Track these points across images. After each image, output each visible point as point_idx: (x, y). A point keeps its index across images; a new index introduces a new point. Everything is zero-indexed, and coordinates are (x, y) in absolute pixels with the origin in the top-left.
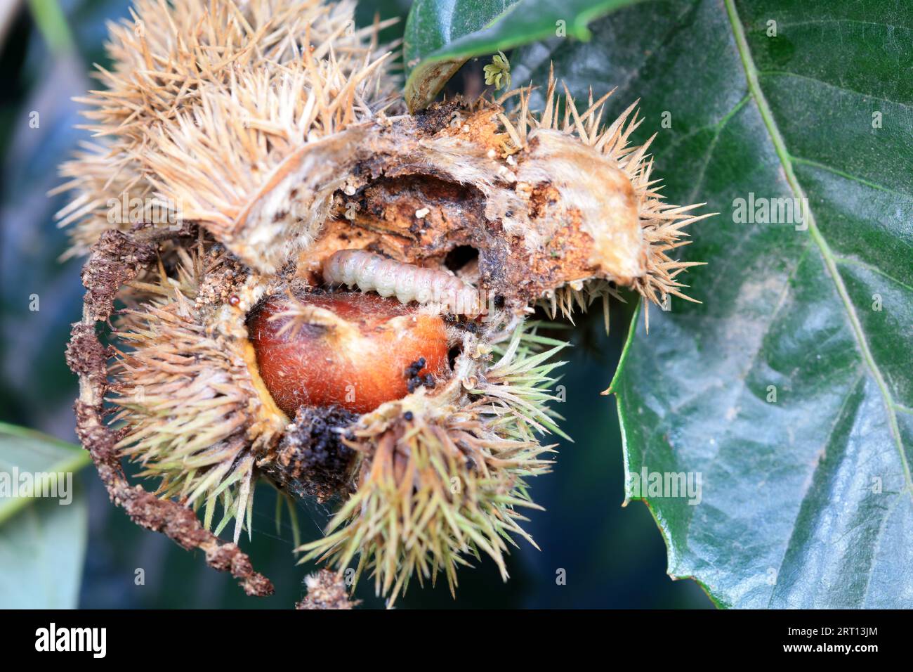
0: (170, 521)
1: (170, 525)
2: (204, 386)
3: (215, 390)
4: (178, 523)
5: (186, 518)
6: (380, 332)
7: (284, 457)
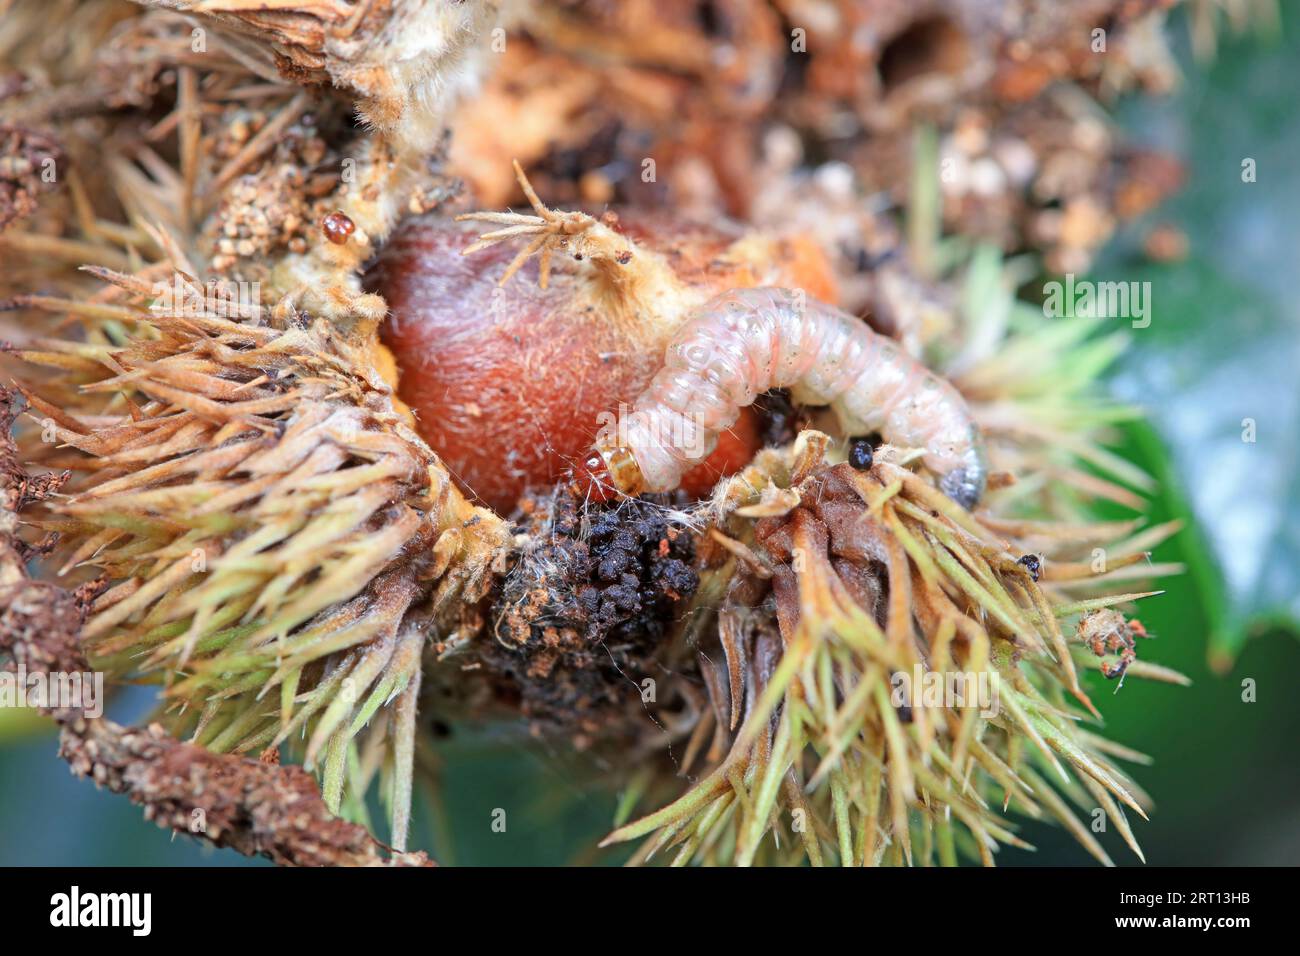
0: (258, 804)
1: (261, 813)
2: (315, 441)
3: (342, 447)
4: (282, 803)
5: (302, 792)
6: (722, 274)
7: (517, 620)
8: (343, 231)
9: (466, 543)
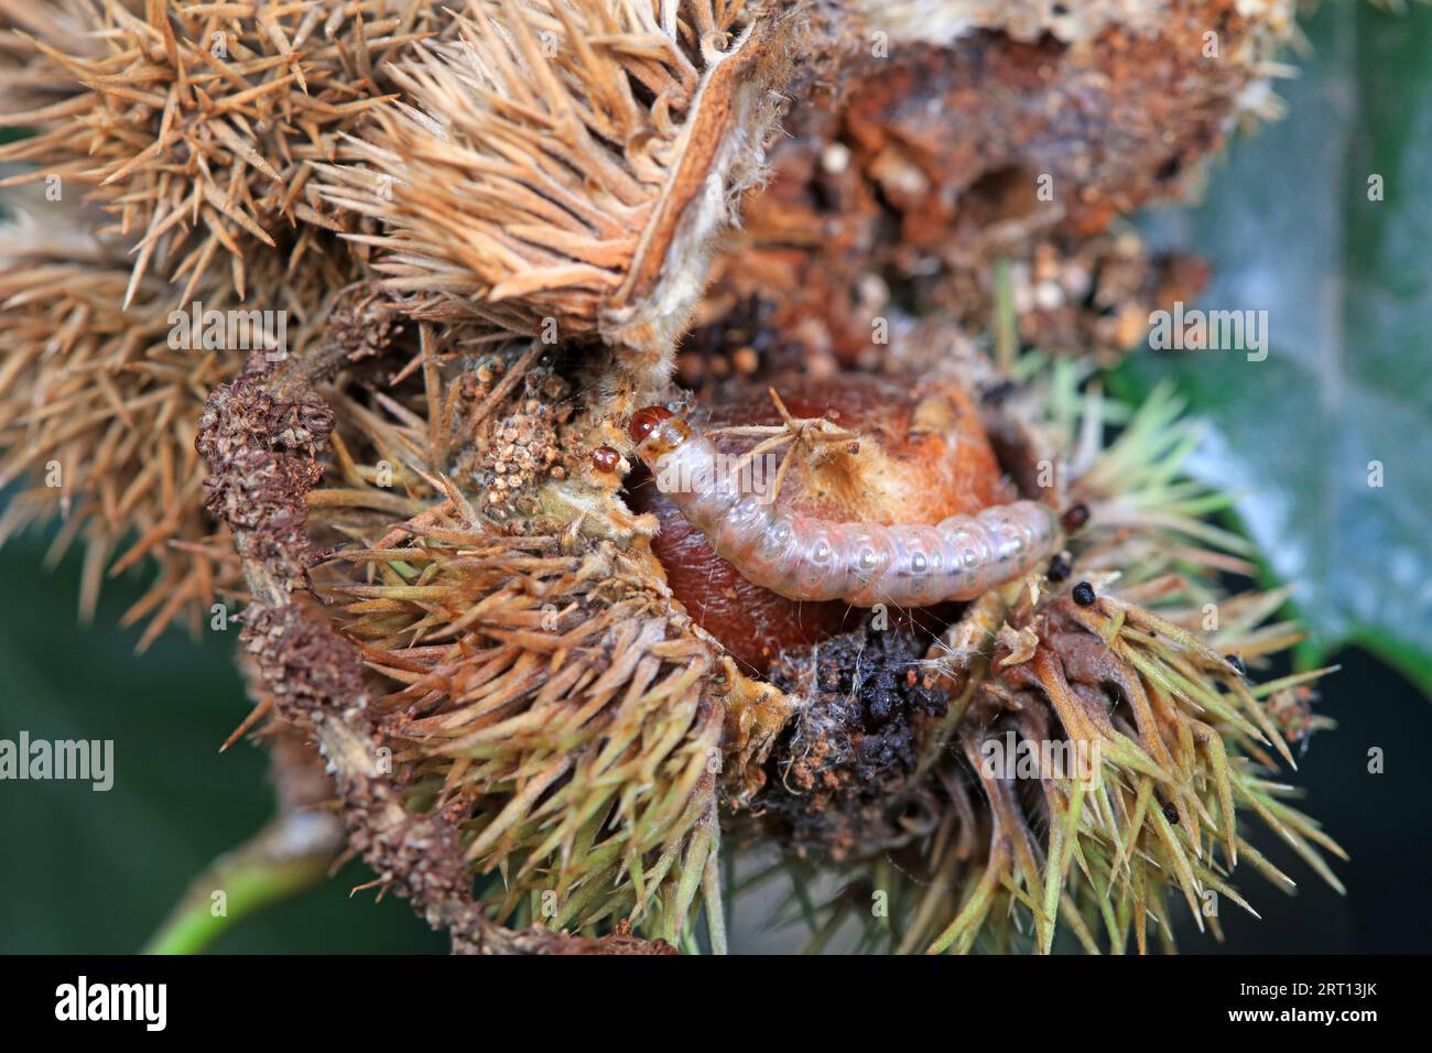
2: (636, 656)
3: (656, 657)
7: (804, 769)
8: (609, 461)
9: (760, 718)
